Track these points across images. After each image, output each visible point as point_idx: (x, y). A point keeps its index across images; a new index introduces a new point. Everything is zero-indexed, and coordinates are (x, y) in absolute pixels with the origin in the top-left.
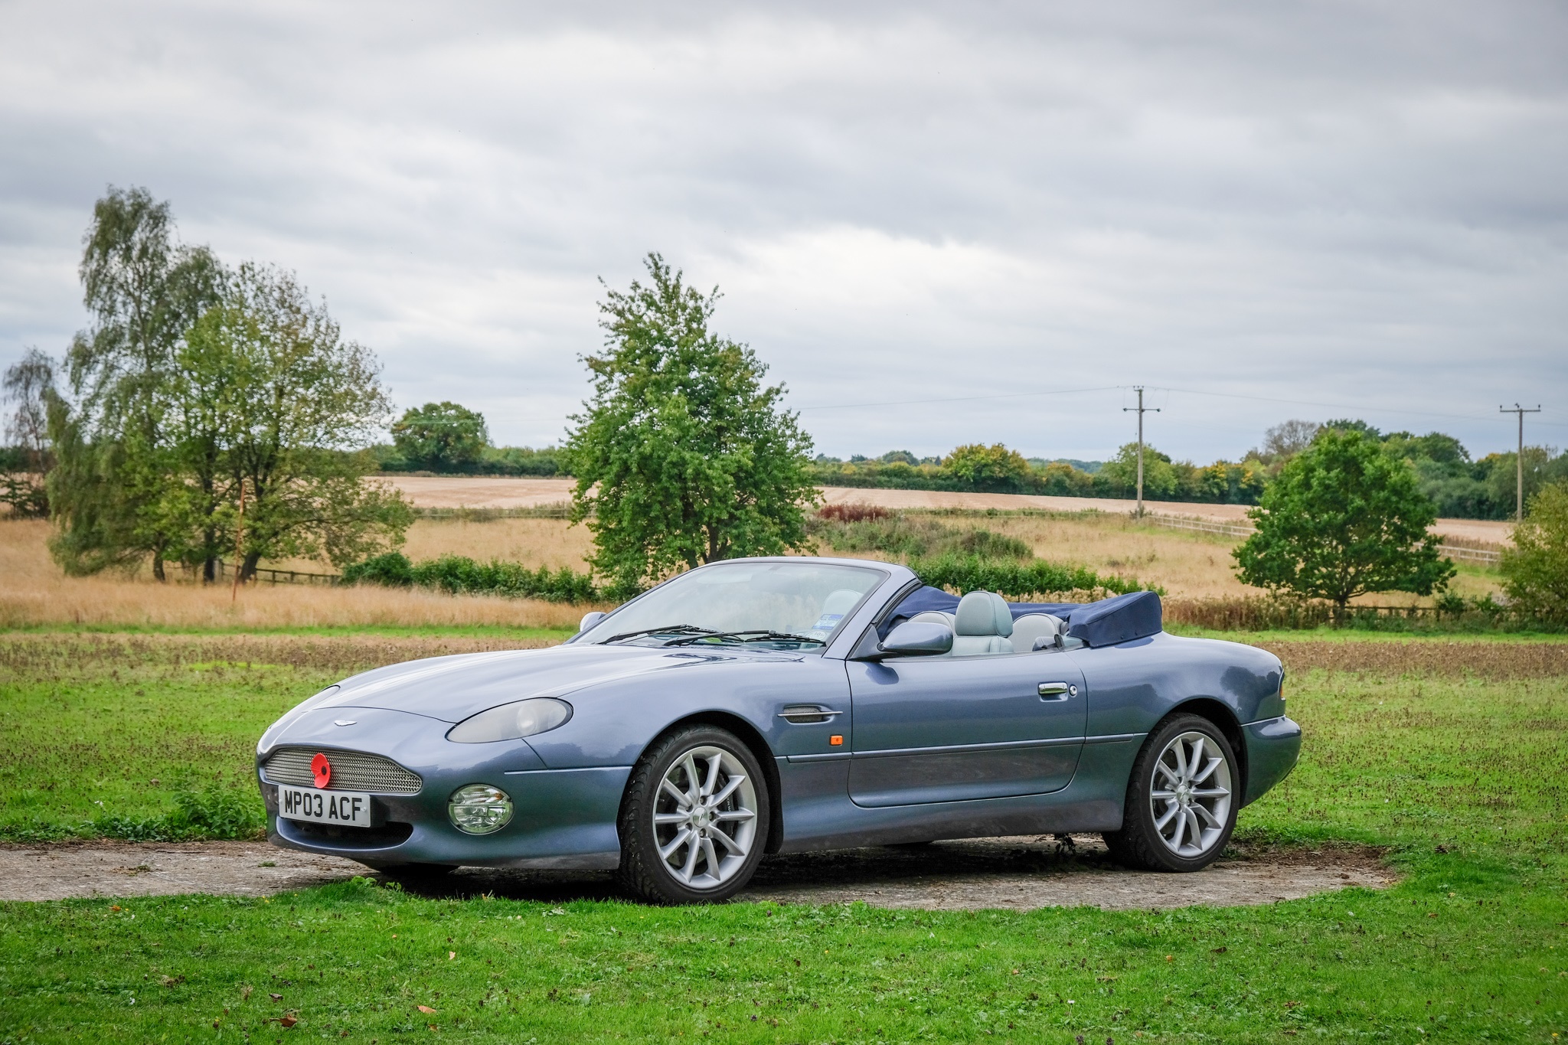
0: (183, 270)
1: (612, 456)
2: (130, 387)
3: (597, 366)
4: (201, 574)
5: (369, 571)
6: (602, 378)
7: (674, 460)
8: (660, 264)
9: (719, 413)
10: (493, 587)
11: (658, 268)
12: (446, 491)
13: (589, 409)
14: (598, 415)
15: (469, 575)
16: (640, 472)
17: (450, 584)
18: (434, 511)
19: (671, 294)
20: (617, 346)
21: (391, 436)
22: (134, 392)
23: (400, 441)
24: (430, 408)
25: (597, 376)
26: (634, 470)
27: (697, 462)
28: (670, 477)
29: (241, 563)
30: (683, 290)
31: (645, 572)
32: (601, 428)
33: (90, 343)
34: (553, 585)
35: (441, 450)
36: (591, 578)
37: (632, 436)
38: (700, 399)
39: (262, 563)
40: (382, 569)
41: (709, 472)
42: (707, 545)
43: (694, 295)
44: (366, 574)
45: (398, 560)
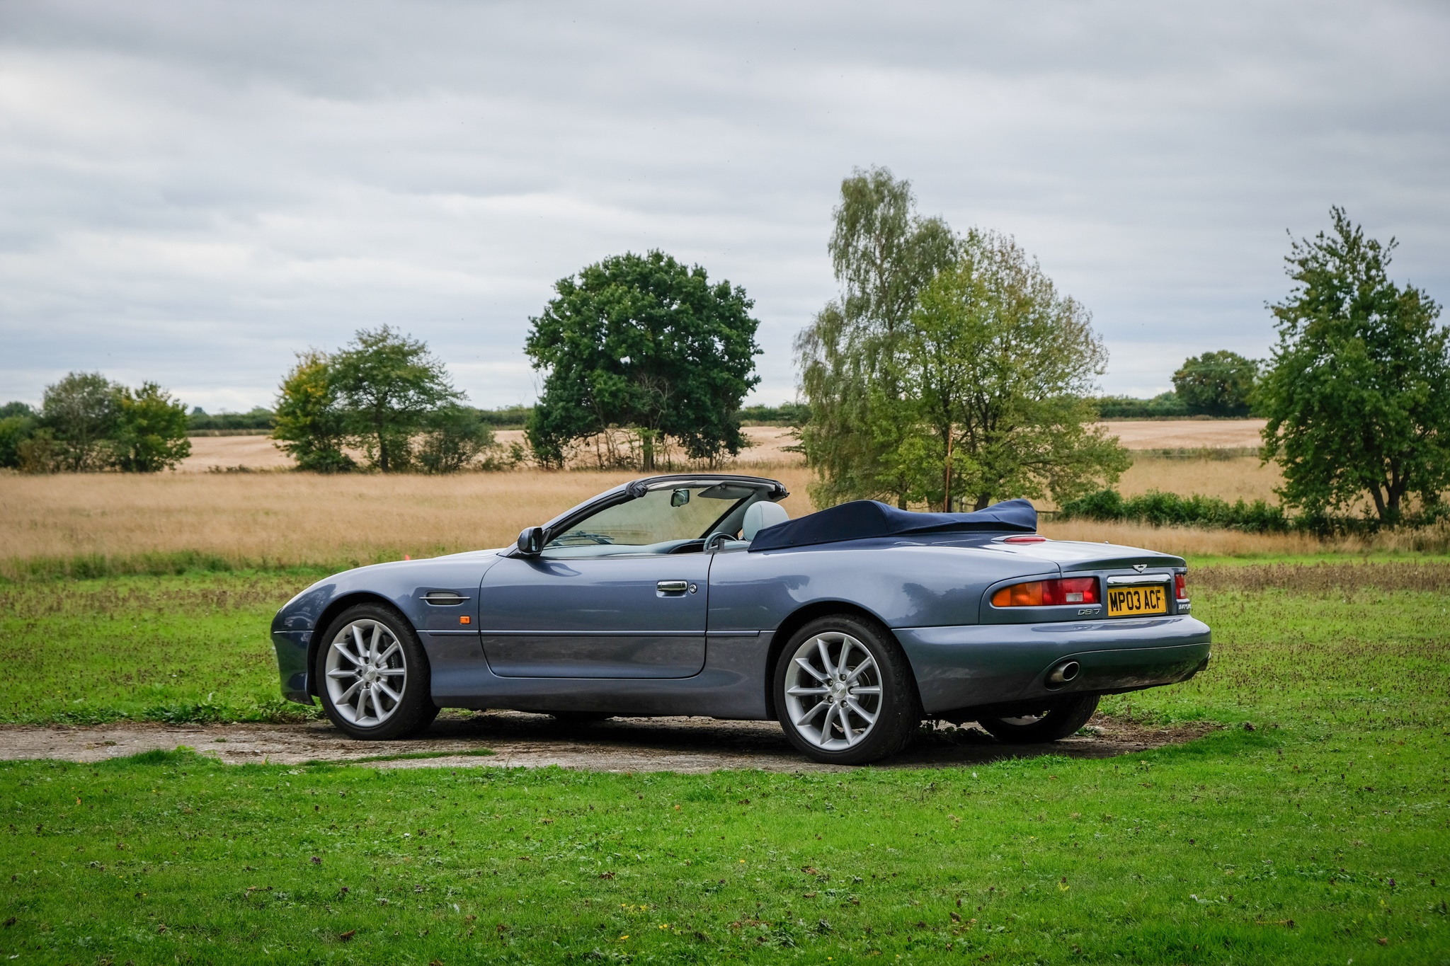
1: (1296, 397)
2: (873, 348)
3: (1281, 313)
5: (1084, 507)
6: (1287, 324)
7: (1354, 398)
8: (1342, 216)
9: (1397, 353)
10: (1194, 520)
11: (1340, 220)
12: (1210, 433)
13: (1275, 354)
14: (1282, 358)
15: (1172, 509)
16: (1322, 408)
17: (1156, 518)
18: (1182, 451)
19: (1353, 243)
20: (1300, 294)
21: (1173, 384)
22: (876, 352)
23: (1181, 388)
24: (1208, 357)
25: (1282, 323)
26: (1316, 409)
27: (1374, 400)
28: (1350, 415)
30: (1364, 241)
31: (1329, 503)
32: (1285, 371)
33: (841, 309)
34: (1249, 516)
35: (1218, 395)
36: (1282, 509)
37: (1314, 377)
38: (1378, 342)
40: (1096, 505)
41: (1386, 409)
42: (1389, 476)
43: (1374, 246)
44: (1082, 510)
45: (1110, 497)
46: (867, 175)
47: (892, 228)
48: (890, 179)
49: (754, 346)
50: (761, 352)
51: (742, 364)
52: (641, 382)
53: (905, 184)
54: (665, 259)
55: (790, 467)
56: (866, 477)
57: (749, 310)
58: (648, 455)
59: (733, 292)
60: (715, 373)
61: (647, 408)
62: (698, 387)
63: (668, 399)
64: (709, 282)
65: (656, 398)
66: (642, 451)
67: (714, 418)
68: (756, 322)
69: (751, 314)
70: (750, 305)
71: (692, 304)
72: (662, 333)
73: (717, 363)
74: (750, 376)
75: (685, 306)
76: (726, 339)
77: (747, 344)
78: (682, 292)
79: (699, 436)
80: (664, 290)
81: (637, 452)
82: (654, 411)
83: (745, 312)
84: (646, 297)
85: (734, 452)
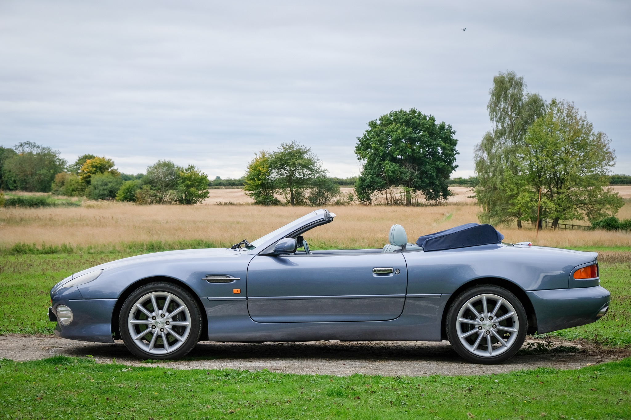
0: (528, 104)
2: (508, 153)
4: (537, 226)
5: (602, 224)
29: (552, 221)
33: (493, 134)
39: (560, 222)
40: (607, 223)
44: (601, 225)
45: (614, 220)
46: (505, 75)
47: (516, 99)
48: (515, 76)
49: (455, 151)
50: (458, 153)
51: (450, 159)
52: (406, 167)
53: (521, 78)
54: (417, 112)
55: (471, 205)
56: (503, 210)
57: (453, 135)
58: (409, 200)
59: (446, 127)
60: (438, 163)
61: (408, 178)
62: (430, 169)
63: (417, 174)
64: (436, 123)
65: (412, 174)
66: (406, 197)
67: (437, 183)
68: (457, 140)
69: (454, 137)
70: (454, 133)
71: (428, 132)
72: (415, 145)
73: (439, 158)
74: (454, 165)
75: (425, 133)
76: (444, 148)
77: (452, 150)
78: (424, 127)
79: (431, 191)
80: (416, 127)
81: (403, 197)
82: (411, 180)
83: (452, 136)
84: (408, 129)
85: (445, 198)
